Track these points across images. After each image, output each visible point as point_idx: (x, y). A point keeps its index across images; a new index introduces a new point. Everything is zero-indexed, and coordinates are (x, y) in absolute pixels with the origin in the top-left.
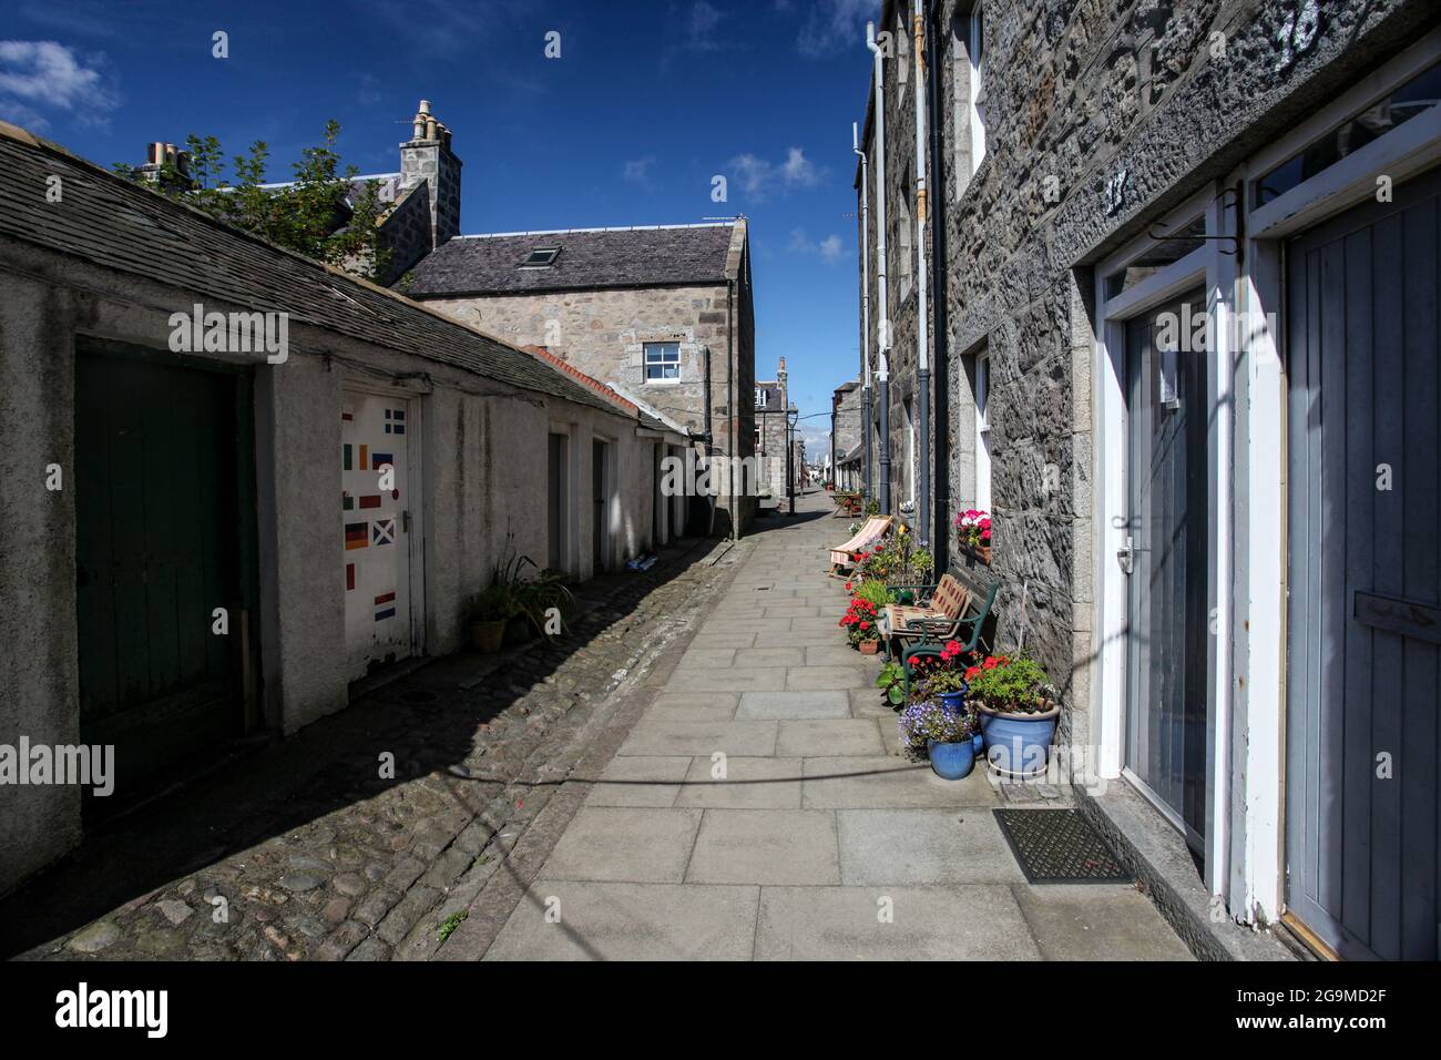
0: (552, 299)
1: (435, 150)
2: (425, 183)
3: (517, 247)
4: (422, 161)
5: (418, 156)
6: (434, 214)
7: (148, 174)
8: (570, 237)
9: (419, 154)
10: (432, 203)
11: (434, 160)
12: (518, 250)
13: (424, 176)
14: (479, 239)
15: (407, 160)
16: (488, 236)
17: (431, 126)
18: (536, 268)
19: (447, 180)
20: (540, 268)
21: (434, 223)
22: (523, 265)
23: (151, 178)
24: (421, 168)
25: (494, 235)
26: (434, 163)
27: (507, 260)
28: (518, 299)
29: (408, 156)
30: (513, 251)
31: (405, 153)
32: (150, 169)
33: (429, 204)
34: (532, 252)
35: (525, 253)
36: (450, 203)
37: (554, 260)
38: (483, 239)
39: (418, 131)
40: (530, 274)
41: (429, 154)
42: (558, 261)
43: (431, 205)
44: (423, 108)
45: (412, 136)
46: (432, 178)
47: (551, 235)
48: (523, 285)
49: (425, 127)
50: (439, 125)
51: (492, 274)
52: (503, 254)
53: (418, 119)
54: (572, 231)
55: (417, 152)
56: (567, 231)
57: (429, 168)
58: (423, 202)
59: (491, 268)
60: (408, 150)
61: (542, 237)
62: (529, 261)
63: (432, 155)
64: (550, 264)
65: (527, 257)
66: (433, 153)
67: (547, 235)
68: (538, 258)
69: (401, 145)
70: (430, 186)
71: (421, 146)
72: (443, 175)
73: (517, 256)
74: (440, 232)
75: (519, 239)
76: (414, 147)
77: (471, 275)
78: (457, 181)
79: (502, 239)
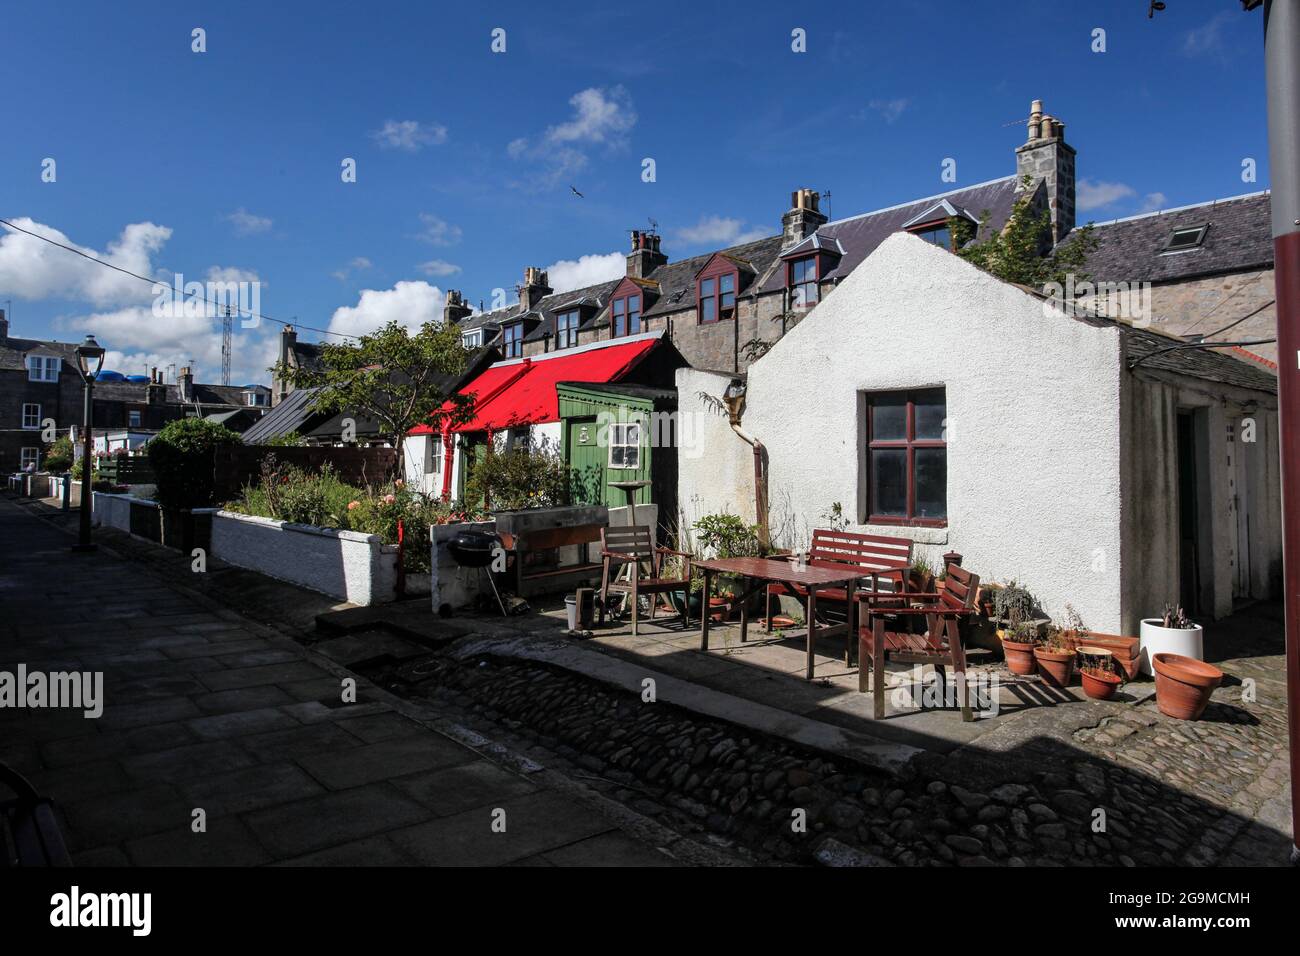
0: (1208, 284)
1: (1053, 148)
2: (1043, 183)
3: (1151, 230)
4: (1038, 161)
5: (1034, 157)
6: (1053, 210)
7: (794, 218)
8: (1216, 209)
9: (1035, 155)
10: (1051, 200)
11: (1051, 157)
12: (1154, 233)
13: (1042, 175)
14: (1103, 227)
15: (1023, 163)
16: (1113, 222)
17: (1046, 125)
18: (1181, 252)
19: (1063, 173)
20: (1187, 251)
21: (1054, 220)
22: (1164, 250)
23: (796, 221)
24: (1038, 168)
25: (1120, 221)
26: (1052, 160)
27: (1143, 246)
28: (1165, 288)
29: (1024, 158)
30: (1147, 236)
31: (1021, 157)
32: (795, 214)
33: (1047, 202)
34: (1172, 235)
35: (1162, 236)
36: (1068, 196)
37: (1203, 241)
38: (1107, 227)
39: (1032, 132)
40: (1175, 259)
41: (1046, 153)
42: (1208, 240)
43: (1050, 203)
44: (1035, 108)
45: (1026, 138)
46: (1050, 175)
47: (1192, 210)
48: (1170, 272)
49: (1039, 126)
50: (1054, 121)
51: (1129, 264)
52: (1136, 240)
53: (1032, 121)
54: (1218, 202)
55: (1033, 154)
56: (1212, 203)
57: (1047, 166)
58: (1042, 201)
59: (1127, 258)
60: (1024, 154)
61: (1180, 214)
62: (1171, 245)
63: (1050, 153)
64: (1198, 245)
65: (1167, 240)
66: (1050, 151)
67: (1185, 212)
68: (1180, 241)
69: (1017, 150)
70: (1049, 184)
71: (1038, 146)
72: (1061, 170)
73: (1155, 241)
74: (1060, 227)
75: (1151, 221)
76: (1030, 148)
77: (1104, 268)
78: (1072, 171)
79: (1130, 224)
